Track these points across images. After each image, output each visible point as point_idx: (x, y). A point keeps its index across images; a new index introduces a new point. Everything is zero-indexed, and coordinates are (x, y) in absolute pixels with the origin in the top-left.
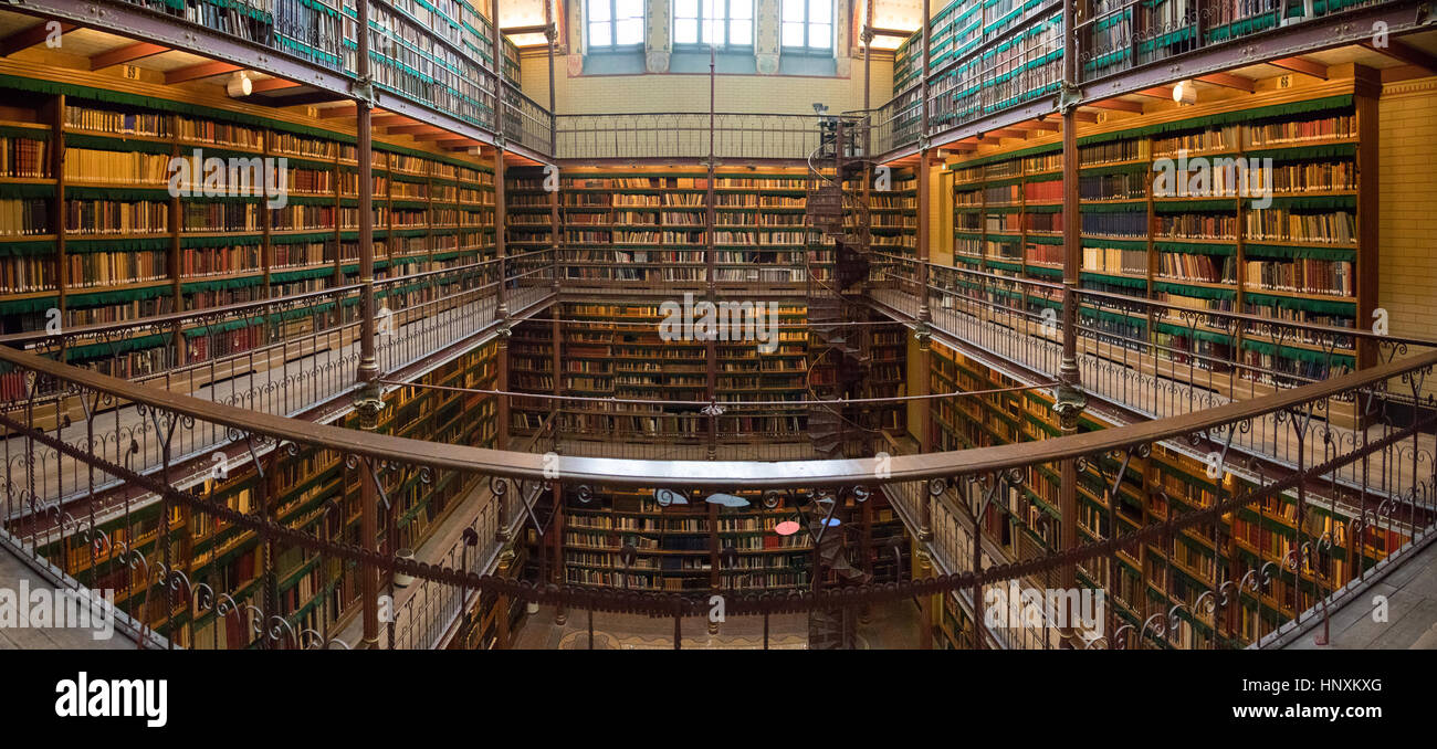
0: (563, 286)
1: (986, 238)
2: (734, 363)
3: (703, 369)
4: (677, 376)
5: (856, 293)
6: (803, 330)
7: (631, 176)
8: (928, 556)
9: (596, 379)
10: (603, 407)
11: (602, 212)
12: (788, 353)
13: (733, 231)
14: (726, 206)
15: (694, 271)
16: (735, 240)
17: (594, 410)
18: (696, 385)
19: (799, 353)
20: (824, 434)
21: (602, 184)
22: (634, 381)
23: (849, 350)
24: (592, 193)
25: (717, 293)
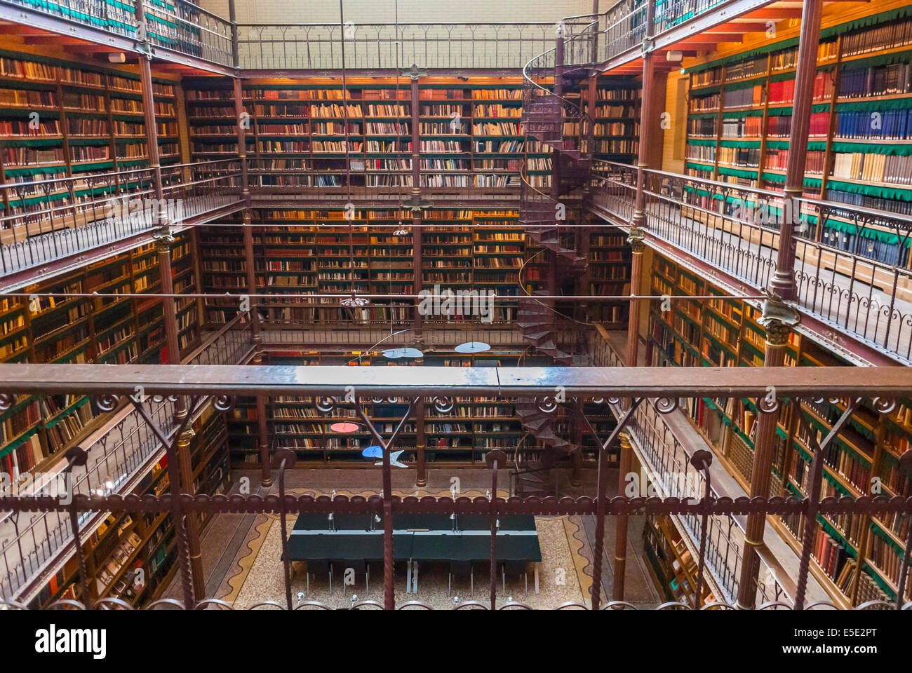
0: (252, 194)
1: (720, 144)
2: (445, 260)
3: (411, 265)
4: (385, 272)
5: (577, 197)
6: (520, 232)
7: (332, 87)
8: (628, 438)
9: (300, 276)
10: (307, 300)
11: (298, 122)
12: (504, 252)
13: (445, 139)
14: (435, 116)
15: (402, 178)
16: (447, 148)
17: (298, 304)
18: (405, 279)
19: (515, 252)
20: (535, 324)
21: (298, 96)
22: (338, 277)
23: (564, 251)
24: (289, 104)
25: (423, 198)
